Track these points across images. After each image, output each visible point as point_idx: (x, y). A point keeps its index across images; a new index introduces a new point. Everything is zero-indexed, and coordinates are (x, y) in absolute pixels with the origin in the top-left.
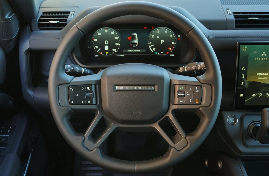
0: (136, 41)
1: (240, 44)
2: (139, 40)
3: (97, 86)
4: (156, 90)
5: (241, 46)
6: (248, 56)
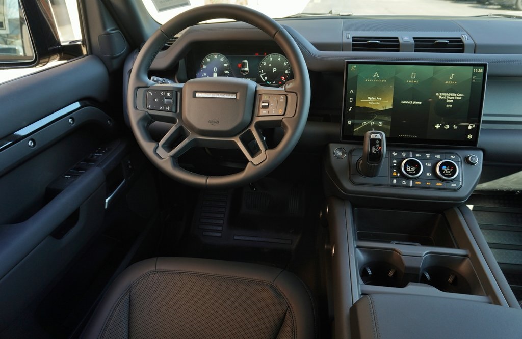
0: (247, 69)
1: (348, 63)
2: (249, 68)
3: (179, 94)
4: (238, 98)
5: (349, 65)
6: (357, 77)
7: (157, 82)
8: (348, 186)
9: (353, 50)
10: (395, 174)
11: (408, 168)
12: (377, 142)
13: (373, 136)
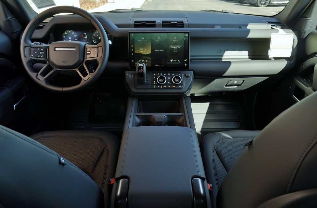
0: (86, 38)
1: (130, 33)
2: (87, 37)
3: (47, 49)
4: (76, 50)
5: (130, 34)
6: (134, 39)
7: (37, 44)
8: (134, 90)
9: (135, 27)
10: (154, 83)
11: (160, 80)
12: (141, 68)
13: (139, 65)
